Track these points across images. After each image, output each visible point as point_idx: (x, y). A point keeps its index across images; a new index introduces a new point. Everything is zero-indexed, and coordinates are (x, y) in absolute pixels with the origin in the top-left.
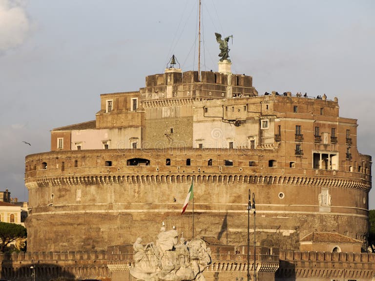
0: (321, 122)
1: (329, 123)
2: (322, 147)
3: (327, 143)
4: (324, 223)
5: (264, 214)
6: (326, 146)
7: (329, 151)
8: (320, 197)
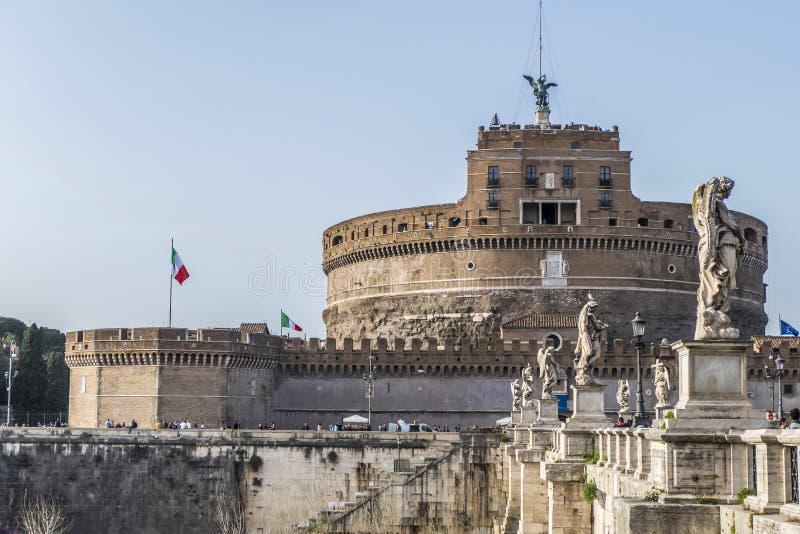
0: (541, 158)
1: (558, 158)
2: (542, 194)
3: (553, 187)
4: (552, 301)
5: (446, 293)
6: (550, 192)
7: (559, 198)
8: (542, 265)
